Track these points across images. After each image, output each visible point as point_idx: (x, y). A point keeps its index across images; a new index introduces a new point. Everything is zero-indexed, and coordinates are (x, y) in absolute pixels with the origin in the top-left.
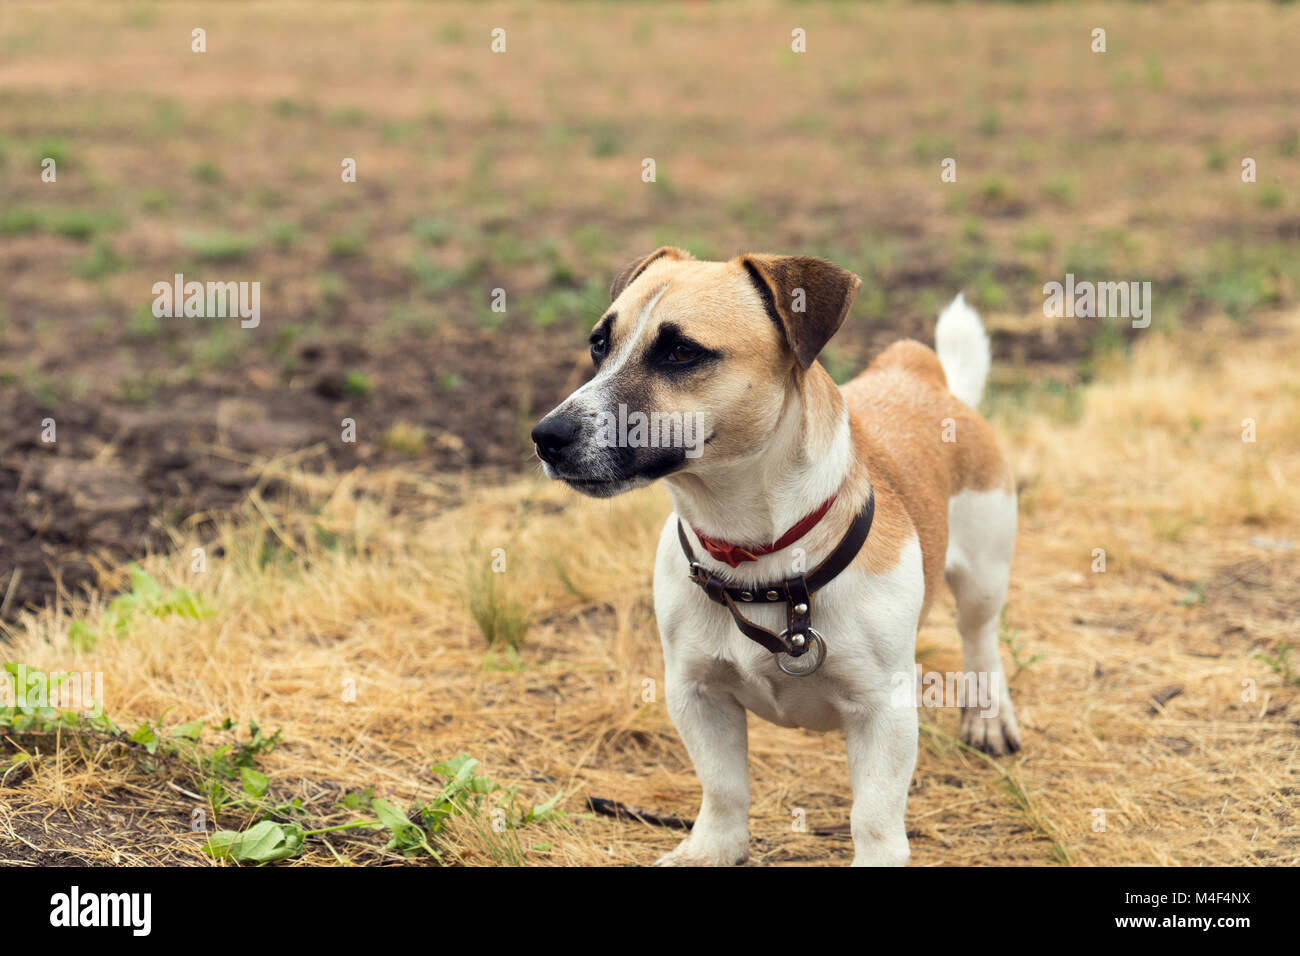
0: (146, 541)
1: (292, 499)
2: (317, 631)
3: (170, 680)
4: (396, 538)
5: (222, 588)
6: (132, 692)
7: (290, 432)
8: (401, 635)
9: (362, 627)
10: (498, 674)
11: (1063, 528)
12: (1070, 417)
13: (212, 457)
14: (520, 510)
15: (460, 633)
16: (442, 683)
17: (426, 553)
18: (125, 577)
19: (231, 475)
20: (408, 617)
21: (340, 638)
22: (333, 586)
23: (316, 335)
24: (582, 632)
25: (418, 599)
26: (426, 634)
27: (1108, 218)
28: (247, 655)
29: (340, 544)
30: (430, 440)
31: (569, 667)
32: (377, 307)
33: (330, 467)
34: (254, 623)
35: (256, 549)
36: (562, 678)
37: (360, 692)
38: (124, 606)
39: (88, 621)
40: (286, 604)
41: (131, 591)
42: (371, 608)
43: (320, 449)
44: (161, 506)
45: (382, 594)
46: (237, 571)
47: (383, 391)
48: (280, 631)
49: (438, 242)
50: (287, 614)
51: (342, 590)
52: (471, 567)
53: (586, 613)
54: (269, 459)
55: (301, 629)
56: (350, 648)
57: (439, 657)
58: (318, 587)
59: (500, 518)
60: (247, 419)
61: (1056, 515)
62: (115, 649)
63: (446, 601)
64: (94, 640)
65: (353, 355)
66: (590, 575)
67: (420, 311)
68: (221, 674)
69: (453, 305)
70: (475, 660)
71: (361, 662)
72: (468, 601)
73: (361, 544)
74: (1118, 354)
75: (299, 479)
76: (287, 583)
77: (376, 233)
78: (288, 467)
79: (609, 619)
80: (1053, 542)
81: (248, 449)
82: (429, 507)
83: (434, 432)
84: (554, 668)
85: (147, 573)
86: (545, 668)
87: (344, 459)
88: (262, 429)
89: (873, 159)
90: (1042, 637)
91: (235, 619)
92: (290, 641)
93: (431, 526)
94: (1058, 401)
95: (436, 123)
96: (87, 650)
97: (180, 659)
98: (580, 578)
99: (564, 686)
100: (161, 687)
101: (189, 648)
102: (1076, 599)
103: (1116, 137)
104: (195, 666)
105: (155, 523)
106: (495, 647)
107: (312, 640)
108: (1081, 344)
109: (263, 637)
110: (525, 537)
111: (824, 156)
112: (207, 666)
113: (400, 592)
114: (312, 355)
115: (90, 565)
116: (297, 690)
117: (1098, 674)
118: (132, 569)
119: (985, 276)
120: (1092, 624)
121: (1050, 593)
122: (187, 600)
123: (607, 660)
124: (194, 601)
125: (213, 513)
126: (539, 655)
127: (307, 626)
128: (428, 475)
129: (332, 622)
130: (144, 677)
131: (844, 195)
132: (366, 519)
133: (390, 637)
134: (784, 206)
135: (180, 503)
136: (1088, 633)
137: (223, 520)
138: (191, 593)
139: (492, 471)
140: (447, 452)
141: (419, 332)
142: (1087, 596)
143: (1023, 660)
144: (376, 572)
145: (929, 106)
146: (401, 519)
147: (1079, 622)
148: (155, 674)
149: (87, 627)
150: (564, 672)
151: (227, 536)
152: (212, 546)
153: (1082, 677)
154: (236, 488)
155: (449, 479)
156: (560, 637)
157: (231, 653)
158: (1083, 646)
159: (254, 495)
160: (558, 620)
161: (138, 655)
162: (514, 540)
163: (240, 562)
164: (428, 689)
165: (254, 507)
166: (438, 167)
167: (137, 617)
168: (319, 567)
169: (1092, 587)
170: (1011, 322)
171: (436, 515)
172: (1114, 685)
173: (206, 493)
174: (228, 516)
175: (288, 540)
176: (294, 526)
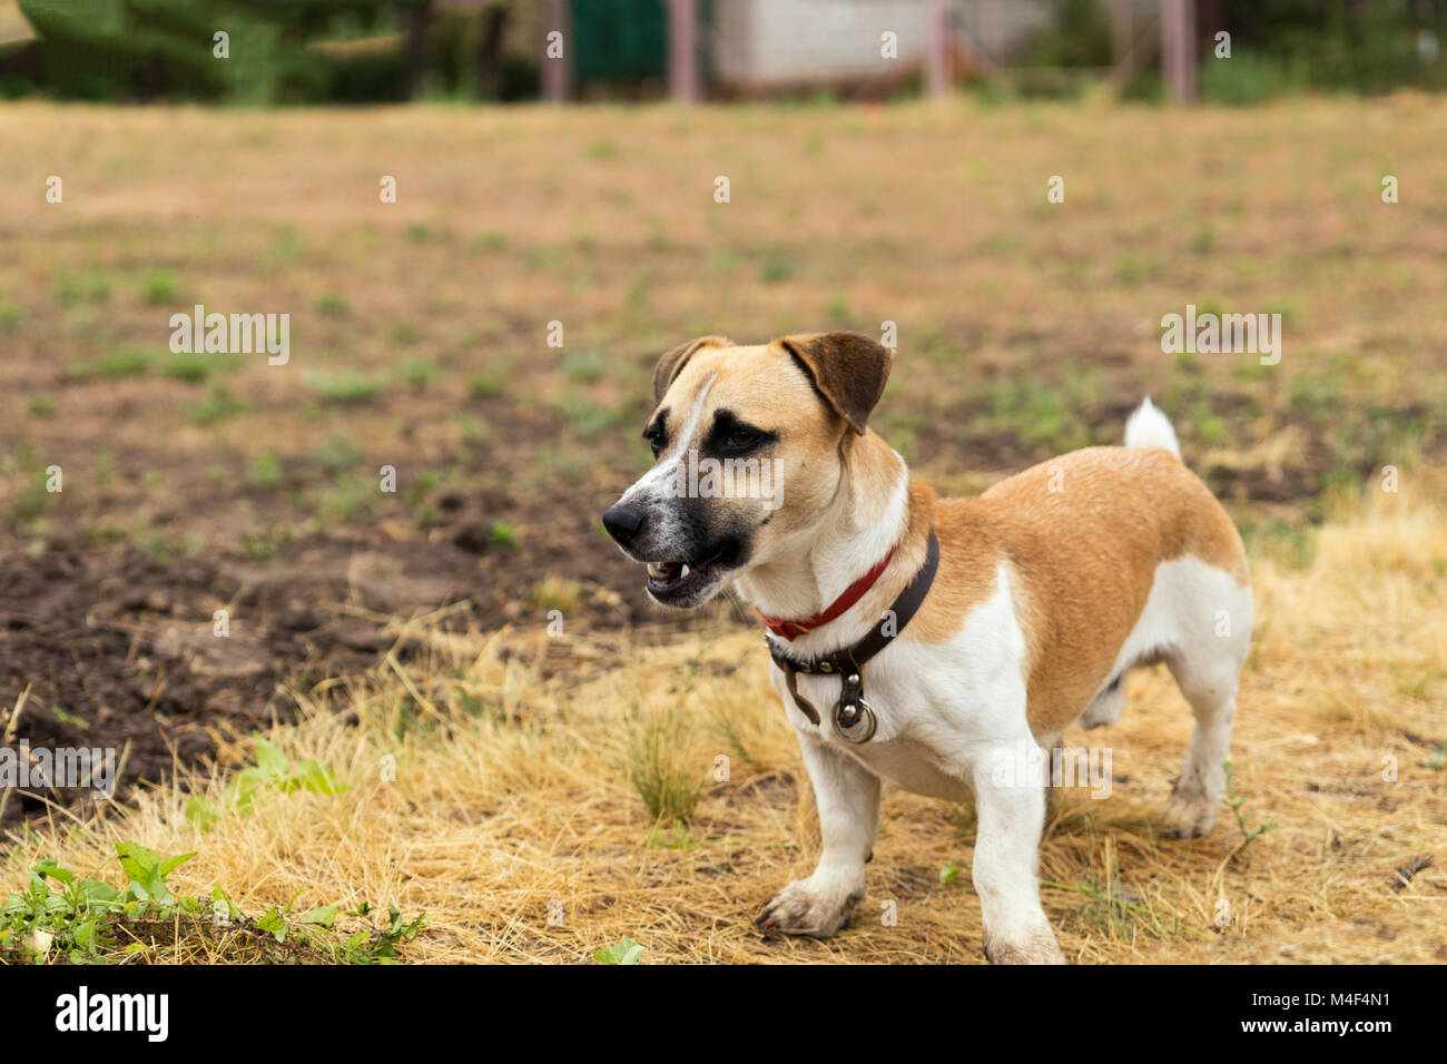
0: (271, 709)
1: (433, 663)
2: (462, 806)
3: (300, 863)
4: (549, 705)
5: (355, 761)
6: (258, 875)
7: (428, 589)
8: (557, 809)
9: (513, 801)
10: (664, 851)
11: (1293, 685)
12: (1300, 562)
13: (343, 616)
14: (686, 670)
15: (621, 807)
16: (603, 862)
17: (584, 720)
18: (248, 749)
19: (365, 636)
20: (563, 790)
21: (488, 814)
22: (479, 757)
23: (456, 482)
24: (760, 805)
25: (574, 771)
26: (583, 808)
27: (1338, 344)
28: (386, 834)
29: (487, 712)
30: (585, 595)
31: (744, 843)
32: (524, 451)
33: (474, 627)
34: (392, 799)
35: (393, 718)
36: (736, 855)
37: (512, 873)
38: (248, 780)
39: (208, 798)
40: (428, 778)
41: (254, 765)
42: (520, 781)
43: (464, 606)
44: (287, 670)
45: (533, 766)
46: (372, 741)
47: (531, 542)
48: (421, 808)
49: (591, 379)
50: (429, 790)
51: (489, 763)
52: (633, 733)
53: (761, 783)
54: (406, 618)
55: (444, 804)
56: (499, 825)
57: (598, 834)
58: (464, 758)
59: (664, 682)
60: (381, 574)
61: (1286, 669)
62: (238, 828)
63: (603, 772)
64: (215, 818)
65: (497, 504)
66: (767, 741)
67: (571, 455)
68: (356, 855)
69: (609, 448)
70: (639, 837)
71: (513, 840)
72: (630, 772)
73: (510, 712)
74: (1352, 492)
75: (438, 639)
76: (429, 753)
77: (521, 370)
78: (428, 627)
79: (787, 791)
80: (1283, 701)
81: (383, 608)
82: (585, 669)
83: (590, 586)
84: (727, 844)
85: (271, 745)
86: (717, 844)
87: (489, 618)
88: (398, 586)
89: (1073, 283)
90: (1272, 806)
91: (370, 793)
92: (432, 818)
93: (587, 690)
94: (1286, 545)
95: (586, 248)
96: (207, 829)
97: (310, 838)
98: (754, 744)
99: (739, 865)
100: (289, 869)
101: (318, 827)
102: (1309, 762)
103: (1346, 253)
104: (326, 847)
105: (280, 689)
106: (660, 822)
107: (457, 816)
108: (1310, 482)
109: (402, 814)
110: (692, 700)
111: (1020, 278)
112: (341, 844)
113: (553, 761)
114: (451, 504)
115: (209, 736)
116: (441, 872)
117: (1336, 844)
118: (256, 740)
119: (1202, 408)
120: (1328, 789)
121: (1281, 756)
122: (318, 774)
123: (786, 835)
124: (325, 775)
125: (345, 678)
126: (710, 831)
127: (452, 800)
128: (583, 634)
129: (480, 797)
130: (272, 860)
131: (1042, 323)
132: (515, 684)
133: (543, 813)
134: (975, 335)
135: (308, 667)
136: (1324, 800)
137: (356, 685)
138: (322, 765)
139: (655, 629)
140: (603, 608)
141: (571, 478)
142: (1322, 760)
143: (1251, 832)
144: (527, 741)
145: (1136, 223)
146: (553, 683)
147: (1315, 788)
148: (282, 855)
149: (206, 804)
150: (740, 848)
151: (360, 703)
152: (345, 714)
153: (1319, 847)
154: (370, 650)
155: (607, 638)
156: (734, 810)
157: (366, 833)
158: (1318, 815)
159: (390, 657)
160: (730, 792)
161: (264, 835)
162: (681, 704)
163: (376, 732)
164: (586, 870)
165: (391, 670)
166: (590, 297)
167: (263, 793)
168: (463, 736)
169: (1328, 749)
170: (1231, 458)
171: (592, 679)
172: (1354, 858)
173: (335, 657)
174: (362, 681)
175: (428, 706)
176: (435, 691)
